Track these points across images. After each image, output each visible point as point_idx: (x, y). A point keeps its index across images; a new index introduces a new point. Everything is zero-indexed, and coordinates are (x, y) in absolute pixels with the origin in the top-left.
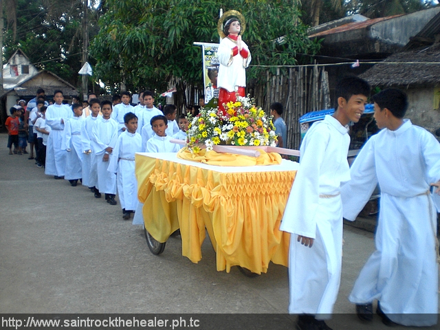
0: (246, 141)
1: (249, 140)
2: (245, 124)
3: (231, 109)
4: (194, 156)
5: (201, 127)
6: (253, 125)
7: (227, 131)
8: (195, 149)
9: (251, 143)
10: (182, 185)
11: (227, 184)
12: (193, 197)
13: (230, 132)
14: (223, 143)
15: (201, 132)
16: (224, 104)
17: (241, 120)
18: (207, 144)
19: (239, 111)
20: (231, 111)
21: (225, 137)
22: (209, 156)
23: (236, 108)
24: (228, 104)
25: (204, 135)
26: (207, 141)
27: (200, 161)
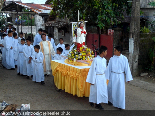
0: (85, 59)
1: (86, 58)
2: (85, 54)
3: (81, 49)
4: (70, 63)
5: (73, 55)
6: (87, 54)
7: (80, 56)
8: (71, 61)
9: (87, 59)
10: (68, 71)
11: (81, 72)
12: (71, 75)
13: (81, 56)
14: (79, 59)
15: (72, 56)
16: (79, 48)
17: (84, 53)
18: (74, 60)
19: (83, 50)
20: (81, 50)
21: (79, 58)
22: (75, 63)
23: (82, 49)
24: (80, 48)
25: (73, 57)
26: (74, 59)
27: (72, 64)
